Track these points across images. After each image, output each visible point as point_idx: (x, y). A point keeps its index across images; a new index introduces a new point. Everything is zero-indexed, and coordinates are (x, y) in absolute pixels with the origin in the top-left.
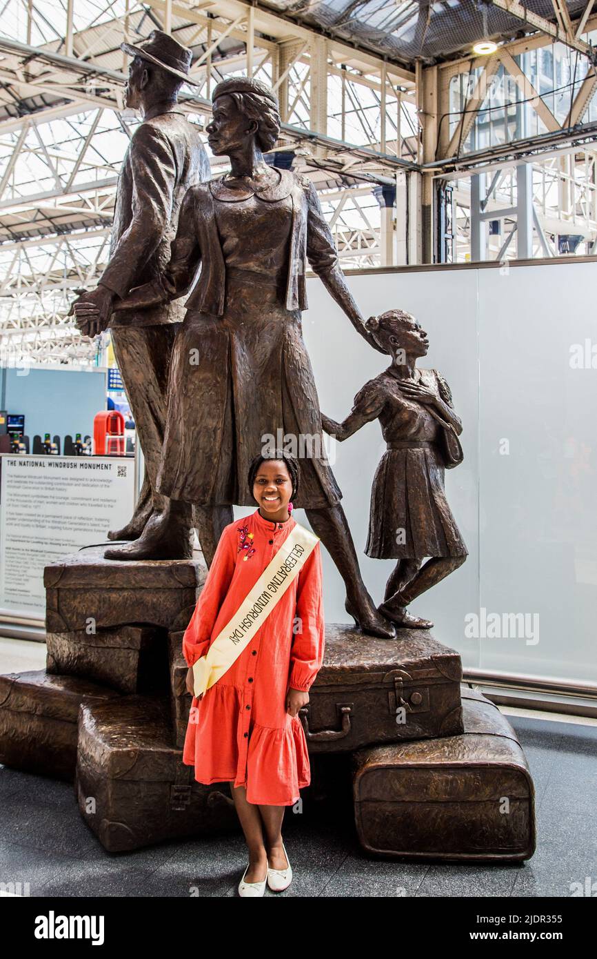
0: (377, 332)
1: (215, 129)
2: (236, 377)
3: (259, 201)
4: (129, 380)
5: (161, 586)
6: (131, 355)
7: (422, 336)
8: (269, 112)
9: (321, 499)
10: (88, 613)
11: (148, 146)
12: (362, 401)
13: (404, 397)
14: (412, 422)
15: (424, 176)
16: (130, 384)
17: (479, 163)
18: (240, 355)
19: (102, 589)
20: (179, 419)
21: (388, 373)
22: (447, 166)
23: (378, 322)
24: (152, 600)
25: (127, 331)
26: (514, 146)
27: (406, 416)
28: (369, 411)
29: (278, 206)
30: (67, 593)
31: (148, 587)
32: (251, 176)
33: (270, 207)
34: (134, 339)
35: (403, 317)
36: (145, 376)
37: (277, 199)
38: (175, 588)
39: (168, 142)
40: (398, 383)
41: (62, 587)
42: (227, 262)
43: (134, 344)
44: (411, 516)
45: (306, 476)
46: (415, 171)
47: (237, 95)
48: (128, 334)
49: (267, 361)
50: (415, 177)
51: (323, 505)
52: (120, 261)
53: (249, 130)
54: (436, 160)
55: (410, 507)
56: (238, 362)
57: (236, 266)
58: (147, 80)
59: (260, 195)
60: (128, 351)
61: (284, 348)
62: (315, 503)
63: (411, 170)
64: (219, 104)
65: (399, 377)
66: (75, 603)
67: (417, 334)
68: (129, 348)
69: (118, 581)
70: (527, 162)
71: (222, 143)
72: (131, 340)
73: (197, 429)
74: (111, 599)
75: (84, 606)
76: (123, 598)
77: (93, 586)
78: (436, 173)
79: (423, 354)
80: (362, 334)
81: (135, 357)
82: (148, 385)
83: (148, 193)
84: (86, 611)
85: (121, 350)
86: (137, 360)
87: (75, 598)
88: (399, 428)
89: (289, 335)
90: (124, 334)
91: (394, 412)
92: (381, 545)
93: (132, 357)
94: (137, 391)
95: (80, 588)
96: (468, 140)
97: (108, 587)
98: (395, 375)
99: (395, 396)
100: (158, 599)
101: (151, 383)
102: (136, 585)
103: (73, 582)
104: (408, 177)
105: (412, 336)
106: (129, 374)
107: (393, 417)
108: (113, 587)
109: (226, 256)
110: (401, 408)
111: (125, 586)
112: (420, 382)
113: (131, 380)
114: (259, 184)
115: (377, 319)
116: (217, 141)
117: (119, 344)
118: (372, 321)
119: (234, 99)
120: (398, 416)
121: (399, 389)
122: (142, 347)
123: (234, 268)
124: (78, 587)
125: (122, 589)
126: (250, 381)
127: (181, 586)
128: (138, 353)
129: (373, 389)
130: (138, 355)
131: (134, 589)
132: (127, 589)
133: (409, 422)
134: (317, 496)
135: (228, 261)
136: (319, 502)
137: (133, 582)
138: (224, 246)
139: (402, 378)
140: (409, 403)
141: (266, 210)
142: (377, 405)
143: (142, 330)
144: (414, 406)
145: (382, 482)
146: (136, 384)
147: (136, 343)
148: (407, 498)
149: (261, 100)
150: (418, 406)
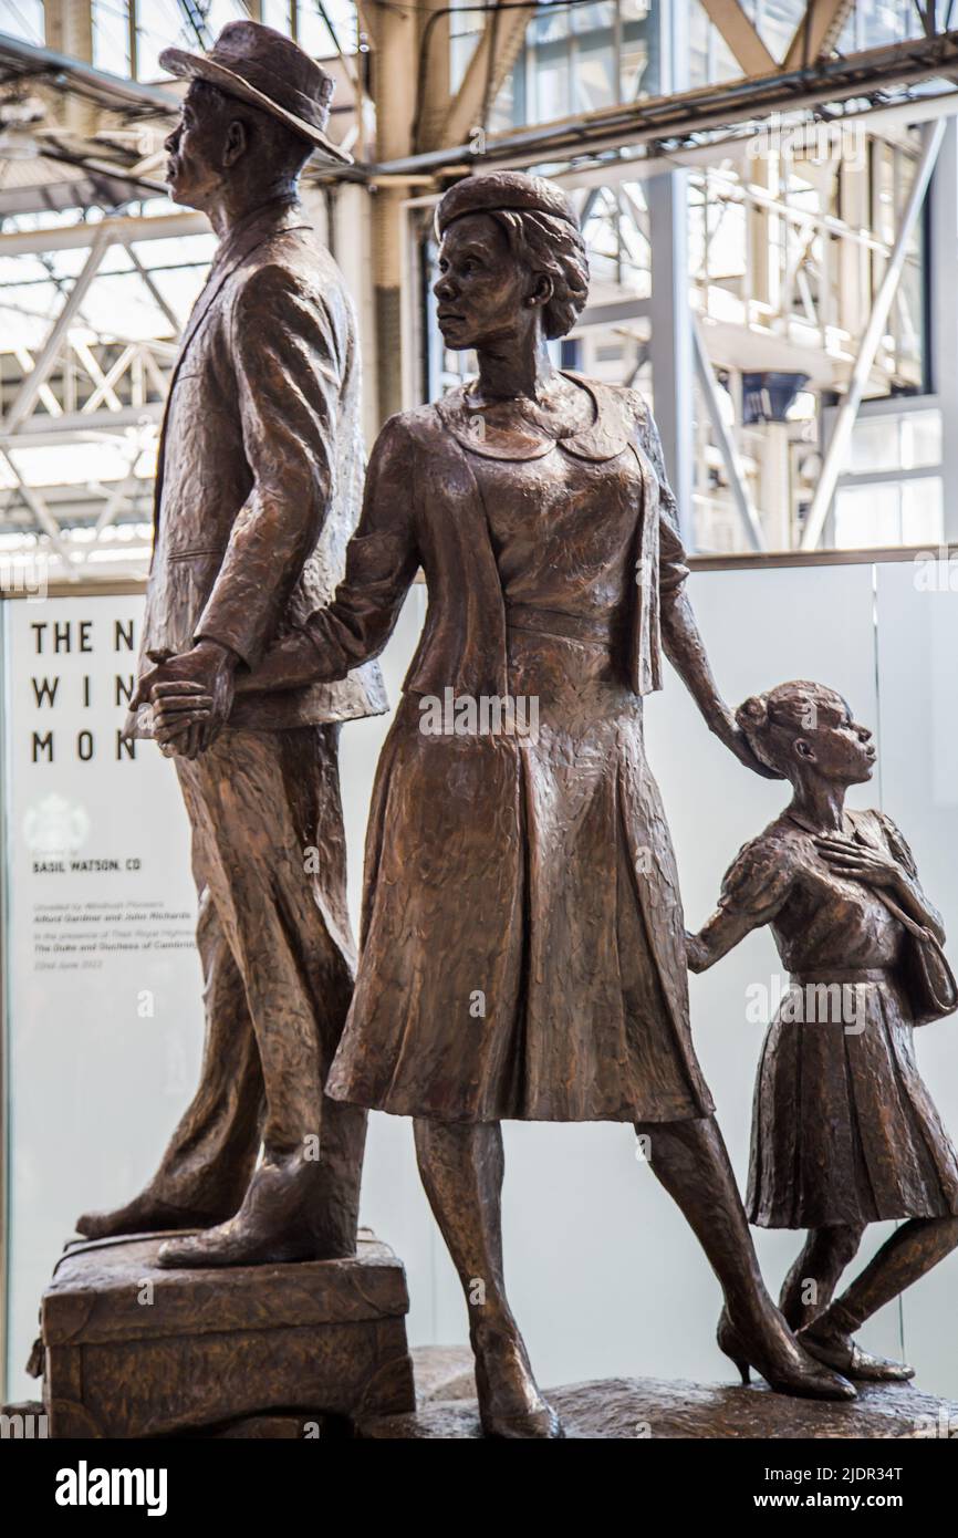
0: (762, 732)
1: (458, 291)
2: (535, 841)
3: (571, 459)
4: (231, 850)
5: (328, 1318)
6: (240, 793)
7: (862, 739)
8: (573, 256)
9: (680, 1100)
10: (155, 1395)
11: (281, 318)
12: (746, 885)
13: (833, 872)
14: (854, 925)
15: (378, 197)
16: (233, 860)
17: (536, 164)
18: (543, 795)
19: (186, 1337)
20: (404, 935)
21: (788, 821)
22: (450, 171)
23: (765, 709)
24: (307, 1354)
25: (234, 740)
26: (646, 119)
27: (839, 913)
28: (760, 905)
29: (613, 471)
30: (104, 1354)
31: (297, 1322)
32: (534, 399)
33: (598, 472)
34: (252, 759)
35: (819, 699)
36: (271, 841)
37: (609, 455)
38: (362, 1321)
39: (321, 308)
40: (815, 843)
41: (92, 1341)
42: (508, 592)
43: (248, 768)
44: (862, 1130)
45: (655, 1050)
46: (352, 181)
47: (509, 216)
48: (235, 745)
49: (588, 805)
50: (352, 200)
51: (680, 1114)
52: (248, 586)
53: (534, 296)
54: (415, 151)
55: (860, 1111)
56: (538, 807)
57: (528, 601)
58: (243, 146)
59: (568, 443)
60: (233, 786)
61: (620, 775)
62: (669, 1110)
63: (341, 179)
64: (463, 236)
65: (814, 829)
66: (122, 1376)
67: (852, 736)
68: (237, 779)
69: (227, 1315)
70: (680, 165)
71: (473, 323)
72: (242, 761)
73: (452, 956)
74: (211, 1358)
75: (145, 1380)
76: (239, 1354)
77: (167, 1333)
78: (415, 191)
79: (864, 777)
80: (721, 736)
81: (248, 796)
82: (277, 862)
83: (292, 428)
84: (151, 1392)
85: (215, 784)
86: (254, 804)
87: (121, 1363)
88: (824, 940)
89: (627, 747)
90: (225, 746)
91: (811, 907)
92: (796, 1197)
93: (244, 798)
94: (248, 874)
95: (133, 1340)
96: (504, 96)
97: (203, 1329)
98: (807, 825)
99: (814, 871)
100: (320, 1350)
101: (285, 858)
102: (270, 1321)
103: (118, 1327)
104: (330, 202)
105: (843, 741)
106: (233, 838)
107: (809, 917)
108: (215, 1328)
109: (506, 580)
110: (828, 897)
111: (244, 1325)
112: (857, 837)
113: (235, 851)
114: (554, 417)
115: (763, 704)
116: (463, 319)
117: (210, 770)
118: (753, 708)
119: (503, 226)
120: (822, 915)
121: (820, 854)
122: (271, 775)
123: (522, 605)
124: (131, 1336)
125: (237, 1332)
126: (557, 848)
127: (375, 1314)
128: (259, 790)
129: (768, 858)
130: (257, 794)
131: (266, 1330)
132: (247, 1331)
133: (849, 925)
134: (674, 1095)
135: (511, 591)
136: (677, 1107)
137: (263, 1313)
138: (503, 558)
139: (821, 829)
140: (844, 886)
141: (590, 479)
142: (776, 891)
143: (273, 737)
144: (851, 891)
145: (793, 1059)
146: (246, 859)
147: (256, 767)
148: (851, 1092)
149: (560, 228)
150: (862, 891)
